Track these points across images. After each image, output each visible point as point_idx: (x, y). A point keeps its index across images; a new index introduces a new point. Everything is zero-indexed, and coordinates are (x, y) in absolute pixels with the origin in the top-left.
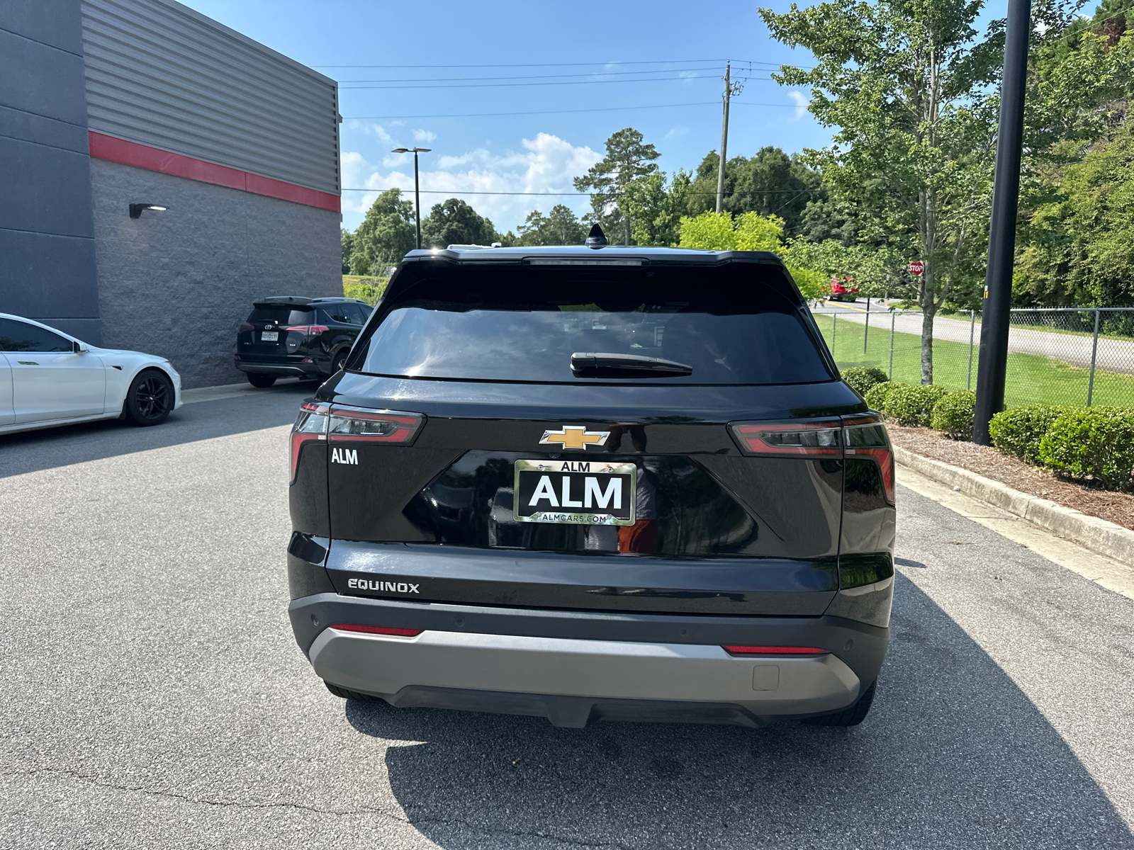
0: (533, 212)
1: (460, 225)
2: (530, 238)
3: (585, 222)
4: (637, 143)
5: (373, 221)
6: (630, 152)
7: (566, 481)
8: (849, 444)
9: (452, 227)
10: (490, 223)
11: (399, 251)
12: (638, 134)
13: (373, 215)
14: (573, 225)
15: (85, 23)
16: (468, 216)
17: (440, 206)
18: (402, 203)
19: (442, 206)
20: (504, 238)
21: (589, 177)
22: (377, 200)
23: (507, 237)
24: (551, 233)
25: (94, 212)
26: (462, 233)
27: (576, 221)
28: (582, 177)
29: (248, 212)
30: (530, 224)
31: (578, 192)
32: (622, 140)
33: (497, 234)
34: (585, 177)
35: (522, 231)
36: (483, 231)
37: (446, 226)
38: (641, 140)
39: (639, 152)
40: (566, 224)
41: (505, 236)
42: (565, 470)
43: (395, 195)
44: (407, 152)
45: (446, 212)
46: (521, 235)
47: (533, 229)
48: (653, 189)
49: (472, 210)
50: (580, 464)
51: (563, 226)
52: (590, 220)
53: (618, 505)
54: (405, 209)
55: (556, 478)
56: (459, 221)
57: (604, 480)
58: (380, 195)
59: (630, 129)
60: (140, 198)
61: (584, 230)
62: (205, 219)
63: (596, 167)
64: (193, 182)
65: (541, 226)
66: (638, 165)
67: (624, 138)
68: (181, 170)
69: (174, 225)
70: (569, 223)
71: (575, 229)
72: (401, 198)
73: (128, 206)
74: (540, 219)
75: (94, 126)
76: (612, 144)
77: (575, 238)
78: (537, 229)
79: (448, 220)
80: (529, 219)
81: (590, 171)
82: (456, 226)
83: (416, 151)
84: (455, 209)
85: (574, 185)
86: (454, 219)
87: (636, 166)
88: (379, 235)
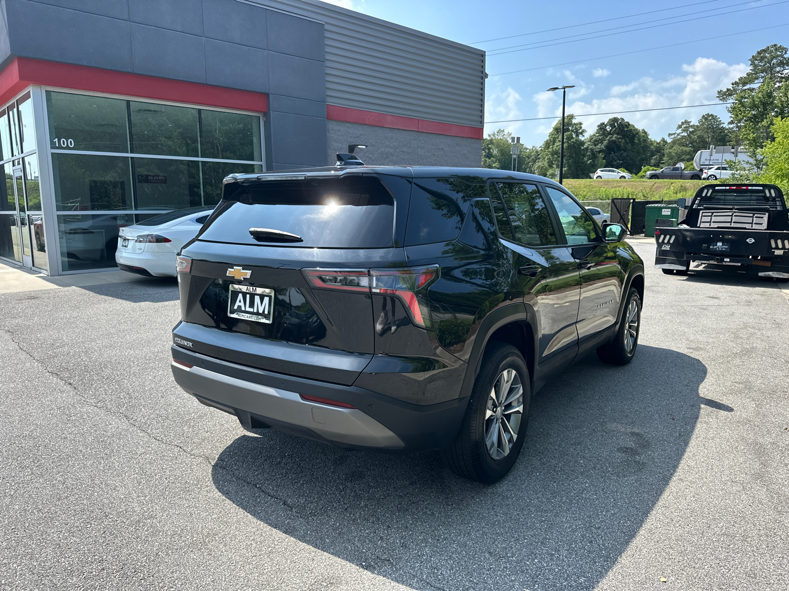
0: (684, 121)
1: (618, 137)
2: (678, 142)
3: (731, 126)
4: (782, 56)
5: (552, 140)
6: (773, 64)
7: (248, 296)
8: (374, 286)
9: (612, 139)
10: (645, 133)
11: (569, 160)
12: (784, 49)
13: (552, 135)
14: (720, 129)
15: (327, 42)
16: (626, 129)
17: (604, 124)
18: (575, 124)
19: (605, 123)
20: (657, 143)
21: (732, 89)
22: (557, 124)
23: (660, 143)
24: (699, 137)
25: (329, 151)
26: (620, 142)
27: (722, 125)
28: (725, 90)
29: (419, 144)
30: (680, 131)
31: (721, 102)
32: (767, 55)
33: (651, 141)
34: (728, 90)
35: (673, 137)
36: (639, 140)
37: (608, 138)
38: (786, 53)
39: (784, 64)
40: (713, 128)
41: (658, 142)
42: (247, 291)
43: (570, 119)
44: (557, 90)
45: (608, 128)
46: (672, 140)
47: (682, 134)
48: (763, 96)
49: (629, 125)
50: (253, 288)
51: (710, 130)
52: (736, 124)
53: (266, 312)
54: (576, 129)
55: (244, 294)
56: (618, 134)
57: (262, 297)
58: (559, 121)
59: (775, 45)
60: (353, 141)
61: (729, 132)
62: (392, 151)
63: (739, 80)
64: (385, 129)
65: (690, 132)
66: (781, 74)
67: (769, 54)
68: (377, 122)
69: (374, 156)
70: (716, 128)
71: (721, 132)
72: (574, 121)
73: (347, 146)
74: (690, 126)
75: (331, 101)
76: (756, 60)
77: (720, 139)
78: (686, 134)
79: (610, 133)
80: (680, 127)
81: (733, 84)
82: (616, 137)
83: (564, 89)
84: (616, 125)
85: (718, 97)
86: (614, 133)
87: (779, 75)
88: (556, 149)
